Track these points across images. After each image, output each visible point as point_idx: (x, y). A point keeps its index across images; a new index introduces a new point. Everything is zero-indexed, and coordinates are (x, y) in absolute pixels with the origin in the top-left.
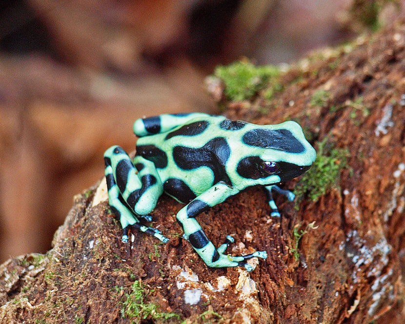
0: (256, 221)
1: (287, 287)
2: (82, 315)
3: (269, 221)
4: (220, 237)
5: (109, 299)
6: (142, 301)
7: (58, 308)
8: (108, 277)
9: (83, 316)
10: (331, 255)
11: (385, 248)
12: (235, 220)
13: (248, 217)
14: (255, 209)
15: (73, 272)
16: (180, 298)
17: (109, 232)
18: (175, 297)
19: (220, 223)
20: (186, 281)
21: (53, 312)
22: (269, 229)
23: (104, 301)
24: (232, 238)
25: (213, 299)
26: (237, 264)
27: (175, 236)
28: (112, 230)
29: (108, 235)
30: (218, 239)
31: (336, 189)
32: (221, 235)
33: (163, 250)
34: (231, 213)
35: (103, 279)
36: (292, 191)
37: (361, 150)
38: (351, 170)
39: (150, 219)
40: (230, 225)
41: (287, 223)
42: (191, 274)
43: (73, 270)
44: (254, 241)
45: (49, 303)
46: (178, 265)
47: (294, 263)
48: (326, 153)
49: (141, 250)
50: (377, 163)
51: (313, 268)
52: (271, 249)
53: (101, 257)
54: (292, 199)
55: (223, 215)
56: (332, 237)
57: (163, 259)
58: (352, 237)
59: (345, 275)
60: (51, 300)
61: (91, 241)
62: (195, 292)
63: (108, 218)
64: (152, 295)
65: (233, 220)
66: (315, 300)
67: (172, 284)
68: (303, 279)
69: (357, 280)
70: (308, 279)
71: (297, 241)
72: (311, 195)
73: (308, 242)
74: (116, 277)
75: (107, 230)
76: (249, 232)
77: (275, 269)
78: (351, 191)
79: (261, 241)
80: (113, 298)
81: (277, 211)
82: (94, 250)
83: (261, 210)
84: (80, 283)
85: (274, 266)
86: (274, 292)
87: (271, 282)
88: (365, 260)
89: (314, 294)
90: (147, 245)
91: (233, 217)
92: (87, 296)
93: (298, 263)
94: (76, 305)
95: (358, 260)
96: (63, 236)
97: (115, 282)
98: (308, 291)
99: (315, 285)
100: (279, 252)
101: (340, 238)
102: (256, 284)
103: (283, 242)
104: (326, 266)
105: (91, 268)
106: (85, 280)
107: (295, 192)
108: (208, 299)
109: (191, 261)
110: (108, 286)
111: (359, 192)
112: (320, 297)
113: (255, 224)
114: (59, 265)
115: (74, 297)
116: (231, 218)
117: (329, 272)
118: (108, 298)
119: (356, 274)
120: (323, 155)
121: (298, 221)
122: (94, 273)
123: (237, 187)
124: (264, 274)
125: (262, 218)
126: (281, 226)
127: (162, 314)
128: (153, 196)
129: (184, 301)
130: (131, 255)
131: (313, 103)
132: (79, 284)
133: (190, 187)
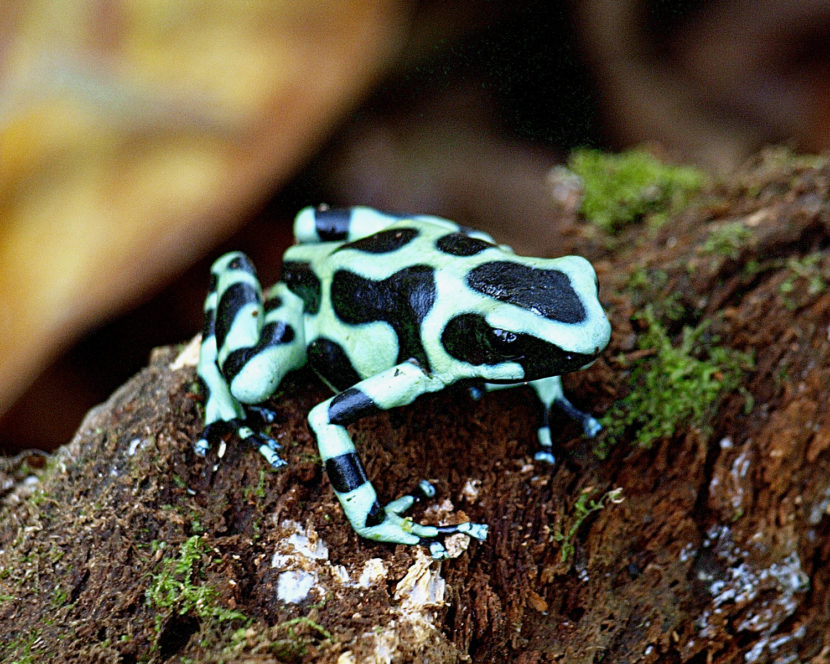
0: (498, 464)
1: (530, 610)
2: (69, 586)
3: (526, 469)
4: (407, 480)
5: (132, 565)
6: (188, 577)
7: (29, 564)
8: (145, 520)
9: (69, 588)
10: (657, 567)
11: (793, 576)
12: (456, 454)
13: (485, 453)
14: (505, 439)
15: (82, 497)
16: (269, 586)
17: (178, 429)
18: (262, 583)
19: (417, 452)
20: (293, 554)
21: (16, 571)
22: (521, 486)
23: (118, 565)
24: (432, 488)
25: (336, 599)
26: (416, 540)
27: (307, 460)
28: (188, 427)
29: (174, 436)
30: (401, 485)
31: (701, 433)
32: (410, 476)
33: (273, 485)
34: (450, 436)
35: (132, 521)
36: (598, 416)
37: (784, 362)
38: (749, 400)
39: (271, 417)
40: (441, 461)
41: (568, 481)
42: (311, 541)
43: (85, 493)
44: (482, 504)
45: (16, 552)
46: (297, 521)
47: (557, 566)
48: (698, 351)
49: (233, 477)
50: (814, 395)
51: (604, 584)
52: (512, 526)
53: (142, 475)
54: (593, 432)
55: (432, 437)
56: (666, 529)
57: (269, 501)
58: (718, 538)
59: (677, 615)
60: (21, 547)
61: (134, 439)
62: (302, 578)
63: (185, 400)
64: (215, 569)
65: (449, 452)
66: (590, 652)
67: (263, 556)
68: (575, 604)
69: (708, 632)
70: (586, 607)
71: (578, 522)
72: (642, 433)
73: (604, 529)
74: (162, 523)
75: (175, 423)
76: (474, 483)
77: (509, 569)
78: (738, 443)
79: (496, 507)
80: (139, 563)
81: (550, 450)
82: (135, 459)
83: (515, 443)
84: (87, 522)
85: (507, 562)
86: (489, 615)
87: (489, 593)
88: (736, 595)
89: (593, 638)
90: (247, 468)
91: (452, 445)
92: (90, 550)
93: (568, 567)
94: (65, 564)
95: (721, 590)
96: (97, 424)
97: (157, 532)
98: (579, 631)
99: (599, 620)
100: (527, 536)
101: (685, 535)
102: (447, 590)
103: (543, 516)
104: (637, 586)
105: (118, 494)
106: (99, 517)
107: (607, 420)
108: (324, 598)
109: (326, 516)
110: (138, 538)
111: (755, 448)
112: (603, 648)
113: (495, 469)
114: (62, 480)
115: (66, 547)
116: (445, 446)
117: (641, 600)
118: (129, 561)
119: (708, 619)
120: (690, 354)
121: (594, 480)
122: (120, 506)
123: (439, 376)
124: (478, 574)
125: (514, 460)
126: (550, 482)
127: (215, 611)
128: (273, 365)
129: (275, 593)
130: (212, 483)
131: (709, 245)
132: (83, 524)
133: (352, 360)
